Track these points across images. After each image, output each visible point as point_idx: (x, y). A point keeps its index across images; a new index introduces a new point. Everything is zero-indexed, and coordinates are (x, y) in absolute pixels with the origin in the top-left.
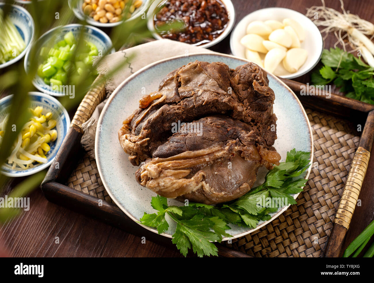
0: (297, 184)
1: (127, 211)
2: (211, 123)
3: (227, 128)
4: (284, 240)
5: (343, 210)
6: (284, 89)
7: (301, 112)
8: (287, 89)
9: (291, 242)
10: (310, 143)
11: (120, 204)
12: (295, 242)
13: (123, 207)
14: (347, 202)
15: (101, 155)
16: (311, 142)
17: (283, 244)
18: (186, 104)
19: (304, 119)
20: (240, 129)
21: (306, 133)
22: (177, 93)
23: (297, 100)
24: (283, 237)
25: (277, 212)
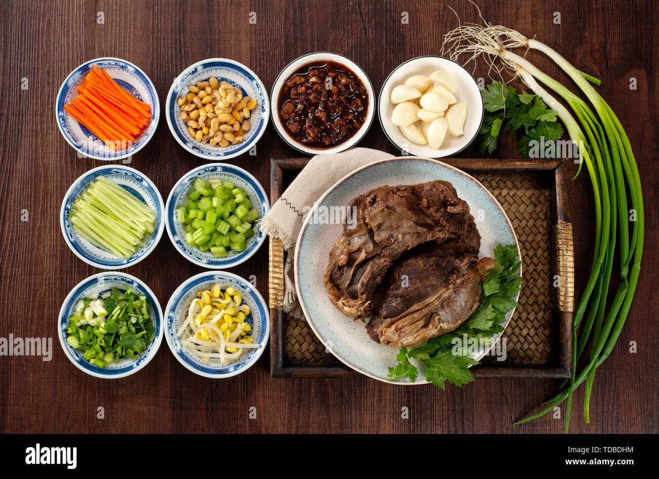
0: (514, 285)
1: (370, 374)
2: (425, 266)
3: (441, 265)
4: (513, 329)
5: (564, 297)
6: (465, 178)
7: (491, 200)
8: (468, 177)
9: (521, 329)
10: (511, 234)
11: (360, 369)
12: (524, 327)
13: (365, 371)
14: (566, 289)
15: (317, 325)
16: (512, 232)
17: (514, 334)
18: (389, 253)
19: (497, 208)
20: (453, 259)
21: (504, 222)
22: (375, 244)
23: (483, 188)
24: (512, 327)
25: (506, 320)
